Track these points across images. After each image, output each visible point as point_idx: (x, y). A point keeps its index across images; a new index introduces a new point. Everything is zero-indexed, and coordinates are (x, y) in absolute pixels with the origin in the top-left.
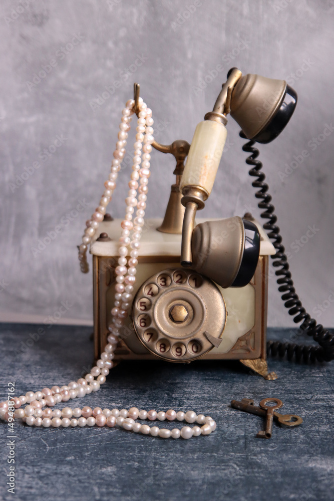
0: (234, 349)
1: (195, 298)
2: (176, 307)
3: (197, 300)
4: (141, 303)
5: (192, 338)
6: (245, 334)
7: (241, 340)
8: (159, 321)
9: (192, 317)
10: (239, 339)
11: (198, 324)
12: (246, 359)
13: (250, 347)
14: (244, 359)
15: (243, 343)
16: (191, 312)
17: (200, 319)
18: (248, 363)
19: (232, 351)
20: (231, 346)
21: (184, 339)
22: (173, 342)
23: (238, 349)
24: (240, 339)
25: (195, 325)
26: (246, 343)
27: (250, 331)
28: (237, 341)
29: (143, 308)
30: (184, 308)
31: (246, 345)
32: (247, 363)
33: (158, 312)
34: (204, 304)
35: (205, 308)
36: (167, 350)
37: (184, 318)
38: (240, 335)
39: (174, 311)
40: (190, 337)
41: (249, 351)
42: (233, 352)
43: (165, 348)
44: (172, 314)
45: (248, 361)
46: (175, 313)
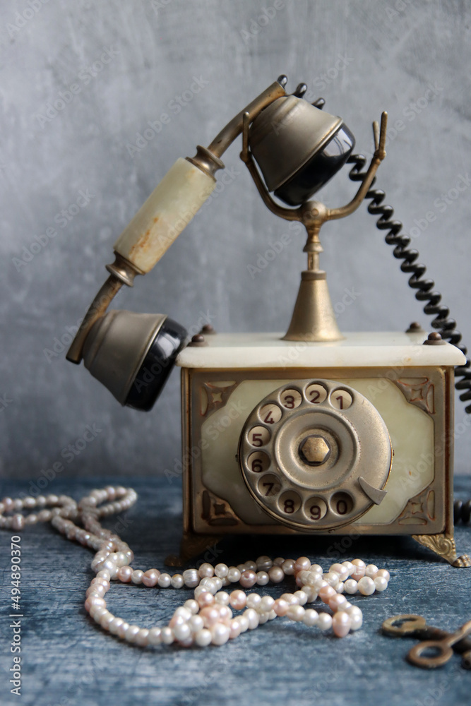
0: (402, 517)
1: (341, 425)
2: (310, 439)
3: (344, 429)
4: (254, 435)
5: (337, 490)
6: (420, 494)
7: (413, 504)
8: (283, 462)
9: (336, 457)
10: (409, 501)
11: (346, 467)
12: (422, 535)
13: (428, 515)
14: (417, 535)
15: (416, 508)
16: (335, 447)
17: (350, 459)
18: (426, 541)
19: (399, 521)
20: (398, 512)
21: (324, 490)
22: (306, 496)
23: (408, 518)
24: (411, 502)
25: (342, 467)
26: (422, 509)
27: (427, 489)
28: (407, 505)
29: (257, 443)
30: (323, 440)
31: (420, 511)
32: (424, 540)
33: (281, 447)
34: (356, 436)
35: (357, 440)
36: (296, 510)
37: (324, 457)
38: (412, 495)
39: (307, 445)
40: (334, 488)
41: (426, 521)
42: (400, 523)
43: (292, 507)
44: (303, 450)
45: (424, 537)
46: (309, 449)
